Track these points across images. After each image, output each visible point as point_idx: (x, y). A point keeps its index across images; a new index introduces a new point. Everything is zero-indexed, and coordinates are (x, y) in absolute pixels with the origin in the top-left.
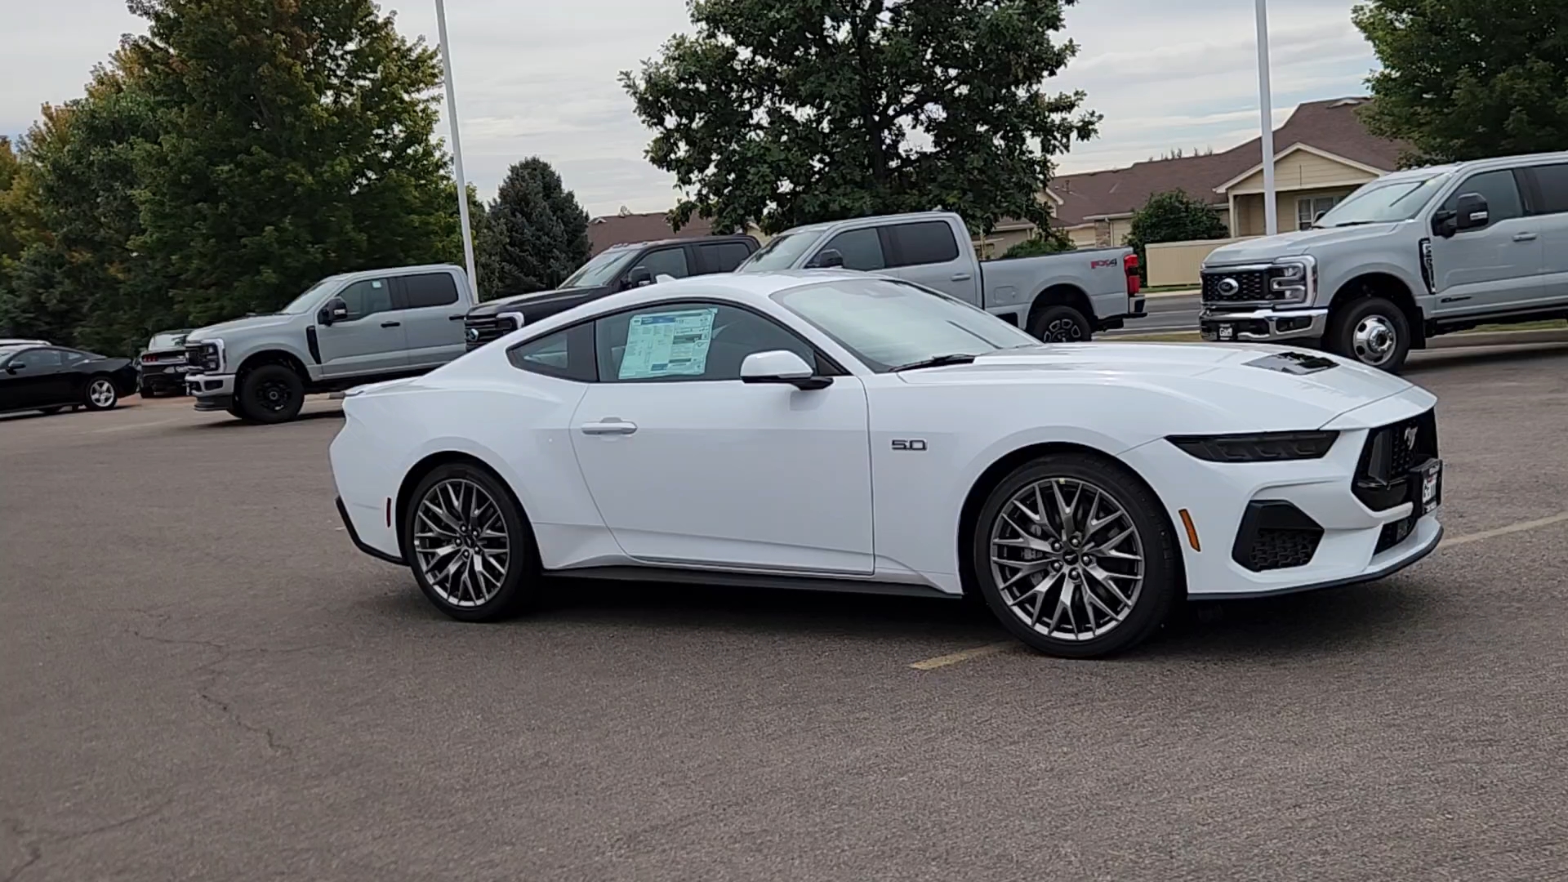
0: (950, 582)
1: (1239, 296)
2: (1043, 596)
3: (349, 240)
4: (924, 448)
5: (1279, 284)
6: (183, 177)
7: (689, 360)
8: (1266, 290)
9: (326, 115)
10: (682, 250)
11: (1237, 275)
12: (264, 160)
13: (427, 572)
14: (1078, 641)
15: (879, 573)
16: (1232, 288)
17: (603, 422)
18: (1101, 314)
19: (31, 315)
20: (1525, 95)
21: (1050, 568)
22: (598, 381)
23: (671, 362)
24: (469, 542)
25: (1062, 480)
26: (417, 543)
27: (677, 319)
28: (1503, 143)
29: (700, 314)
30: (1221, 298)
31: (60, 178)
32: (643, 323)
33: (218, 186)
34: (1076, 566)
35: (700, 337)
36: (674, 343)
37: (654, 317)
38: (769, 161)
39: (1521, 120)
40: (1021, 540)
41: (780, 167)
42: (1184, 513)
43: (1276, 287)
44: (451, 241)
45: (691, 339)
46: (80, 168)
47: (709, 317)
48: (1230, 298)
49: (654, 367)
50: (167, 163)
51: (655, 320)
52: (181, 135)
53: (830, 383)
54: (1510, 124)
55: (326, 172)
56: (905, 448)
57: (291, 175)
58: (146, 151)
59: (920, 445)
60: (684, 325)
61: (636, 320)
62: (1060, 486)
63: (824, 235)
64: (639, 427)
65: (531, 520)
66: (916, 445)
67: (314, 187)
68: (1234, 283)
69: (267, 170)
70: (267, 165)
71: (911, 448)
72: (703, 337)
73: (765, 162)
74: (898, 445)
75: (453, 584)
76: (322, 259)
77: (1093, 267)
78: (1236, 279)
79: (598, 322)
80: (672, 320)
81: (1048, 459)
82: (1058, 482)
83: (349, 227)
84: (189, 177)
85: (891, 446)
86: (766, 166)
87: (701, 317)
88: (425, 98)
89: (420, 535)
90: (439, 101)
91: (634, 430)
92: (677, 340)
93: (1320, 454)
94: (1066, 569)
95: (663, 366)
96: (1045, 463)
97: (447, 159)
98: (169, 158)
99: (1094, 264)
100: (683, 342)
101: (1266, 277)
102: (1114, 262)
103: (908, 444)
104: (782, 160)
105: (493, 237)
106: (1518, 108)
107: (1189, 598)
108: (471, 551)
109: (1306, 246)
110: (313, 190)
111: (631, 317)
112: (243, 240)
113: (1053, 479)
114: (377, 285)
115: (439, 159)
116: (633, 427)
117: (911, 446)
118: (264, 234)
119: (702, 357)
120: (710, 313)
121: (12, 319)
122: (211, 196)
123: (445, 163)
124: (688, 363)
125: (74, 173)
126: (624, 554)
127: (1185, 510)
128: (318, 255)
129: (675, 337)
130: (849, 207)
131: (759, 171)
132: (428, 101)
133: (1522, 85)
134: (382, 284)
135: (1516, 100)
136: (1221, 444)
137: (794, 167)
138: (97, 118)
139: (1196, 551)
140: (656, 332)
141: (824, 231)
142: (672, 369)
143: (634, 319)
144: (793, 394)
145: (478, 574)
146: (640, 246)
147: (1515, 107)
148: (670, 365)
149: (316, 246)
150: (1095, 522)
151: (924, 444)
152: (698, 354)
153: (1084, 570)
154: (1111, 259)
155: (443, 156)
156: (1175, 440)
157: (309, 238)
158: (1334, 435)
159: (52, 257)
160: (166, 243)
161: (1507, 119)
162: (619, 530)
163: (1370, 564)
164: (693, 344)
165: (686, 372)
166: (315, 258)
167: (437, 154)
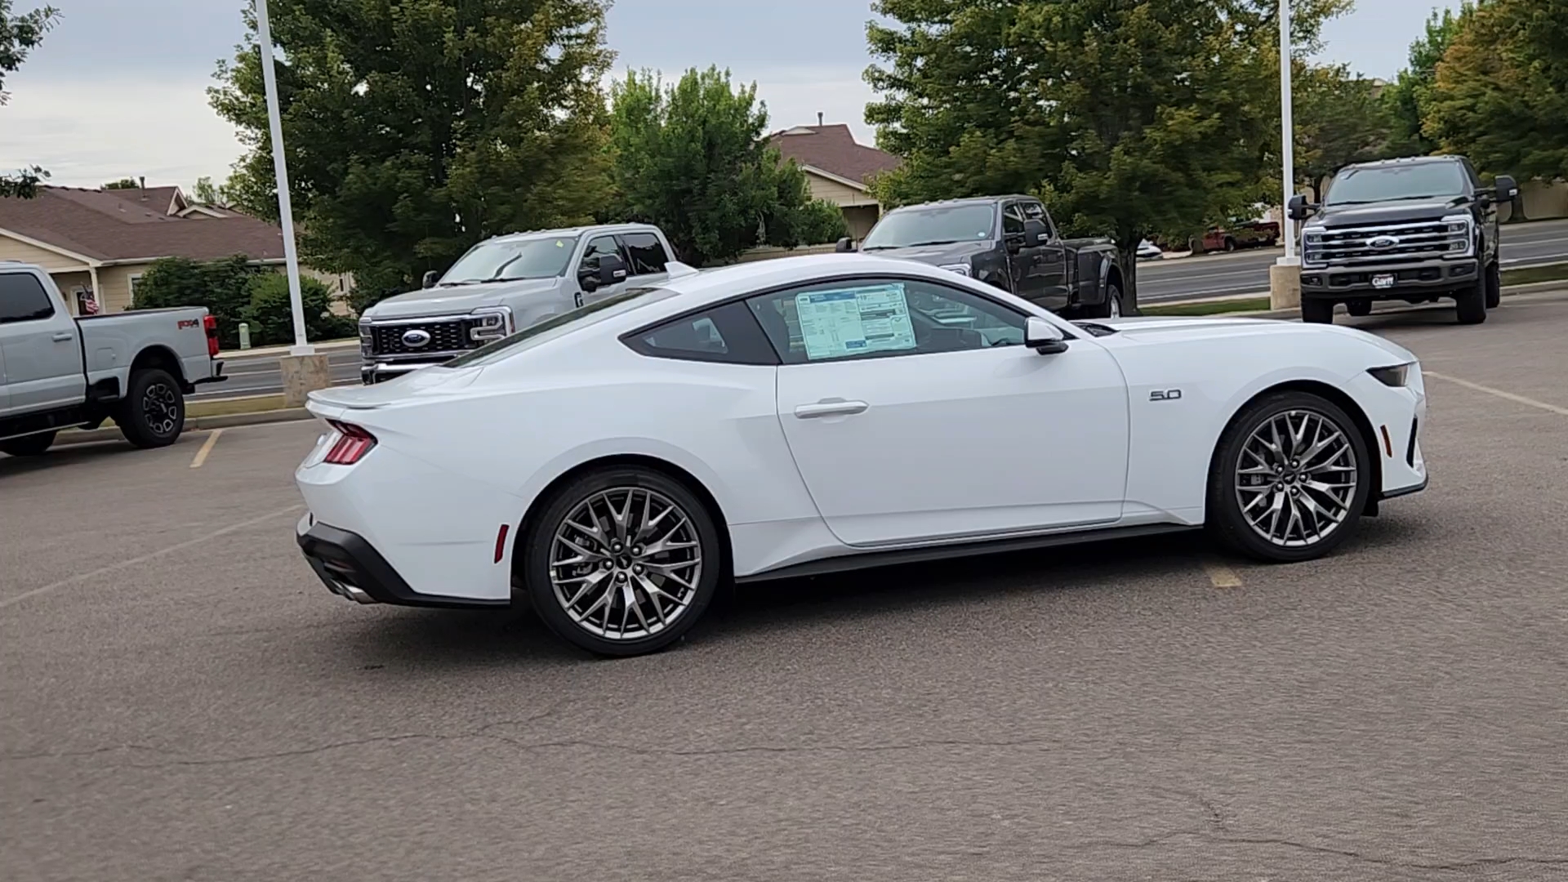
0: (1195, 515)
1: (432, 346)
2: (1279, 512)
4: (1179, 397)
5: (479, 333)
7: (893, 335)
8: (464, 341)
11: (428, 327)
13: (569, 608)
14: (1307, 545)
15: (1126, 518)
16: (423, 338)
17: (820, 403)
18: (190, 378)
20: (409, 184)
21: (1275, 490)
22: (781, 363)
23: (867, 338)
24: (625, 562)
25: (1293, 413)
26: (553, 573)
27: (858, 295)
28: (389, 225)
29: (884, 290)
30: (405, 350)
32: (812, 301)
34: (1295, 484)
35: (894, 312)
36: (862, 319)
37: (826, 295)
39: (407, 206)
40: (1260, 467)
42: (1383, 428)
43: (476, 337)
45: (884, 314)
47: (897, 292)
48: (416, 350)
49: (849, 345)
51: (828, 298)
53: (1067, 347)
54: (397, 209)
56: (1163, 398)
59: (1176, 394)
60: (866, 302)
61: (802, 299)
62: (1291, 417)
64: (871, 405)
65: (729, 522)
66: (1172, 395)
68: (426, 335)
71: (1169, 398)
72: (897, 311)
74: (1156, 396)
75: (618, 615)
77: (180, 328)
78: (426, 330)
79: (747, 301)
80: (852, 296)
81: (1281, 396)
82: (1289, 415)
87: (884, 293)
89: (556, 564)
91: (855, 411)
92: (865, 316)
94: (1287, 488)
95: (861, 344)
96: (1280, 400)
99: (181, 324)
100: (874, 318)
101: (463, 327)
102: (196, 322)
103: (1166, 396)
106: (405, 195)
107: (1385, 495)
108: (629, 572)
109: (500, 298)
111: (796, 295)
113: (1286, 413)
116: (863, 405)
117: (1169, 395)
119: (909, 330)
120: (897, 288)
124: (892, 338)
126: (841, 544)
129: (862, 314)
133: (405, 174)
135: (401, 187)
140: (834, 309)
142: (871, 346)
143: (799, 297)
144: (1035, 357)
145: (652, 597)
147: (402, 193)
148: (868, 342)
150: (1318, 445)
151: (1179, 392)
152: (902, 330)
153: (1303, 487)
154: (193, 319)
156: (1372, 371)
161: (396, 203)
162: (832, 518)
164: (887, 320)
165: (894, 347)
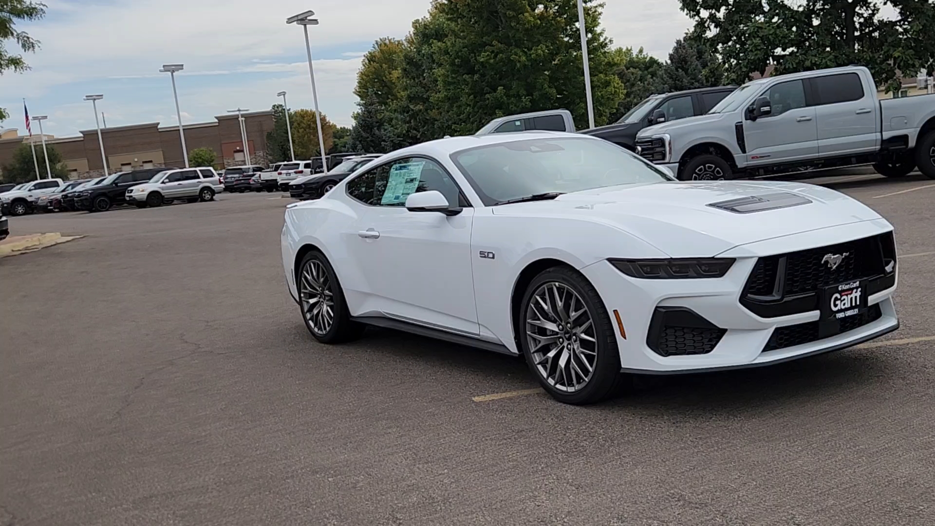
0: (511, 344)
2: (552, 359)
3: (546, 93)
4: (493, 258)
6: (456, 61)
7: (409, 194)
9: (533, 20)
10: (690, 97)
12: (499, 48)
13: (307, 312)
14: (568, 392)
15: (482, 335)
17: (367, 230)
19: (402, 139)
21: (557, 342)
23: (402, 195)
24: (323, 297)
25: (558, 284)
26: (302, 295)
29: (418, 165)
31: (408, 63)
32: (396, 170)
33: (475, 65)
34: (570, 341)
35: (416, 180)
36: (406, 183)
37: (400, 166)
38: (760, 35)
40: (542, 322)
41: (770, 39)
42: (615, 312)
44: (607, 91)
45: (413, 181)
46: (419, 57)
47: (421, 166)
49: (396, 197)
50: (448, 53)
51: (401, 169)
52: (457, 36)
53: (461, 212)
55: (533, 53)
56: (485, 257)
57: (514, 56)
58: (438, 47)
59: (491, 255)
62: (557, 288)
63: (765, 85)
64: (381, 235)
65: (342, 287)
67: (526, 63)
69: (501, 55)
70: (502, 52)
71: (488, 257)
73: (758, 36)
74: (484, 255)
75: (316, 320)
76: (530, 104)
80: (407, 169)
81: (551, 269)
82: (556, 285)
83: (546, 86)
84: (460, 60)
85: (479, 255)
86: (758, 39)
88: (595, 5)
89: (303, 291)
90: (603, 7)
91: (376, 237)
93: (721, 275)
94: (565, 343)
95: (399, 197)
96: (549, 272)
97: (607, 41)
98: (449, 51)
100: (409, 183)
103: (486, 254)
104: (771, 34)
105: (644, 87)
107: (622, 371)
108: (324, 302)
110: (526, 65)
112: (487, 96)
113: (553, 283)
114: (518, 123)
115: (603, 42)
116: (378, 234)
117: (488, 255)
118: (498, 91)
120: (423, 164)
121: (392, 141)
122: (471, 71)
123: (606, 44)
125: (414, 60)
126: (379, 310)
127: (616, 310)
128: (527, 103)
129: (406, 179)
130: (818, 63)
131: (753, 43)
132: (596, 7)
134: (521, 122)
136: (641, 266)
137: (780, 38)
138: (427, 29)
139: (623, 339)
140: (400, 175)
141: (764, 84)
142: (402, 199)
143: (394, 167)
144: (444, 218)
145: (324, 316)
146: (664, 96)
149: (527, 98)
150: (574, 314)
151: (494, 255)
152: (413, 190)
153: (573, 345)
155: (605, 40)
156: (610, 260)
157: (525, 93)
158: (732, 261)
159: (403, 107)
160: (449, 99)
162: (378, 296)
163: (760, 355)
164: (413, 184)
166: (526, 104)
167: (602, 39)
